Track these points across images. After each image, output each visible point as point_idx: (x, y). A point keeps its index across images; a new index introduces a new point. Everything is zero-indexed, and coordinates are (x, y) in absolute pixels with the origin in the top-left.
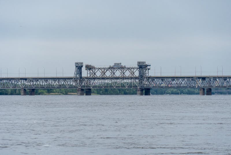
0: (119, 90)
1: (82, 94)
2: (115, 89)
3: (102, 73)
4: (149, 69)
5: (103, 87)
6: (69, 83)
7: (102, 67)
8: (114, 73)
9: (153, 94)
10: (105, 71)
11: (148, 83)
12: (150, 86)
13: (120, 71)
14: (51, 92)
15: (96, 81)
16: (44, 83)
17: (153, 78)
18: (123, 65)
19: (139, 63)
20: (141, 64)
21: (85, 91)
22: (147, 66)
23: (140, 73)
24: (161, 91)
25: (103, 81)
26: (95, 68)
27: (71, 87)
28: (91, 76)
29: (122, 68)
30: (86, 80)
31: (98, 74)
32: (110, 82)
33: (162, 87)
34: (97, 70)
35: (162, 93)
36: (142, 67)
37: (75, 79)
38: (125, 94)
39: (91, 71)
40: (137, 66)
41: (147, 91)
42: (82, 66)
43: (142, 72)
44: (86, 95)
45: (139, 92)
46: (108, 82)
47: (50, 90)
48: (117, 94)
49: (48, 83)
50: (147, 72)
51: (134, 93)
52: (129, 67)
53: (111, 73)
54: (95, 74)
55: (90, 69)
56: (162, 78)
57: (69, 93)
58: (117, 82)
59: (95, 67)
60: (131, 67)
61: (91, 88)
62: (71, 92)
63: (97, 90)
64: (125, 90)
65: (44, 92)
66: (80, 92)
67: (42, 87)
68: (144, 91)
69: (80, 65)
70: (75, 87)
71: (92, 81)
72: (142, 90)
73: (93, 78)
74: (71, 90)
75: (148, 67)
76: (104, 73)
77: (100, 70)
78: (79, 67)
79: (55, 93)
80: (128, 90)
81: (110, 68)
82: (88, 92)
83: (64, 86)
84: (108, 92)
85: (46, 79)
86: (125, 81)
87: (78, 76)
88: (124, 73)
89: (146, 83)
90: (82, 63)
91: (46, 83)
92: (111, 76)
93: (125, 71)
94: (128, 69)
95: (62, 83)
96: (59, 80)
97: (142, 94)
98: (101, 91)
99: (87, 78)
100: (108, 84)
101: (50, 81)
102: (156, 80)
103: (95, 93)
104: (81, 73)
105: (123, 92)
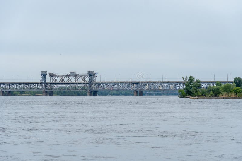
0: (74, 92)
1: (46, 95)
2: (71, 91)
3: (61, 80)
4: (96, 76)
5: (62, 90)
6: (36, 87)
7: (61, 75)
8: (70, 80)
9: (99, 95)
10: (64, 78)
11: (96, 87)
12: (97, 89)
13: (75, 78)
14: (23, 94)
15: (57, 85)
16: (17, 87)
17: (99, 83)
18: (77, 73)
19: (89, 72)
20: (90, 73)
21: (48, 93)
22: (94, 74)
23: (89, 80)
24: (105, 93)
25: (62, 85)
26: (56, 76)
27: (38, 89)
28: (53, 81)
29: (76, 76)
30: (49, 84)
31: (59, 80)
32: (67, 86)
33: (106, 90)
34: (58, 77)
35: (106, 95)
36: (91, 75)
37: (41, 84)
38: (79, 95)
39: (53, 78)
40: (87, 74)
41: (94, 93)
42: (46, 74)
43: (91, 79)
44: (49, 96)
45: (89, 94)
46: (66, 86)
47: (22, 92)
48: (73, 95)
49: (21, 86)
50: (95, 79)
51: (85, 94)
52: (81, 75)
53: (68, 79)
54: (56, 80)
55: (52, 76)
56: (107, 83)
57: (36, 94)
58: (73, 86)
59: (56, 74)
60: (83, 74)
61: (53, 90)
62: (38, 93)
63: (58, 92)
64: (79, 92)
65: (18, 93)
66: (44, 94)
67: (16, 90)
68: (92, 93)
69: (45, 73)
70: (41, 89)
71: (54, 86)
72: (91, 92)
73: (54, 83)
74: (38, 92)
75: (96, 75)
76: (63, 80)
77: (59, 77)
78: (44, 75)
79: (26, 94)
80: (80, 92)
81: (67, 76)
82: (51, 93)
83: (32, 89)
84: (66, 94)
85: (19, 84)
86: (79, 85)
87: (43, 81)
88: (77, 80)
89: (94, 86)
90: (46, 72)
91: (19, 87)
92: (68, 81)
93: (78, 78)
94: (81, 76)
95: (31, 87)
96: (29, 85)
97: (91, 95)
98: (61, 93)
99: (50, 83)
100: (65, 87)
101: (22, 85)
102: (101, 85)
103: (56, 94)
104: (45, 80)
105: (77, 94)
